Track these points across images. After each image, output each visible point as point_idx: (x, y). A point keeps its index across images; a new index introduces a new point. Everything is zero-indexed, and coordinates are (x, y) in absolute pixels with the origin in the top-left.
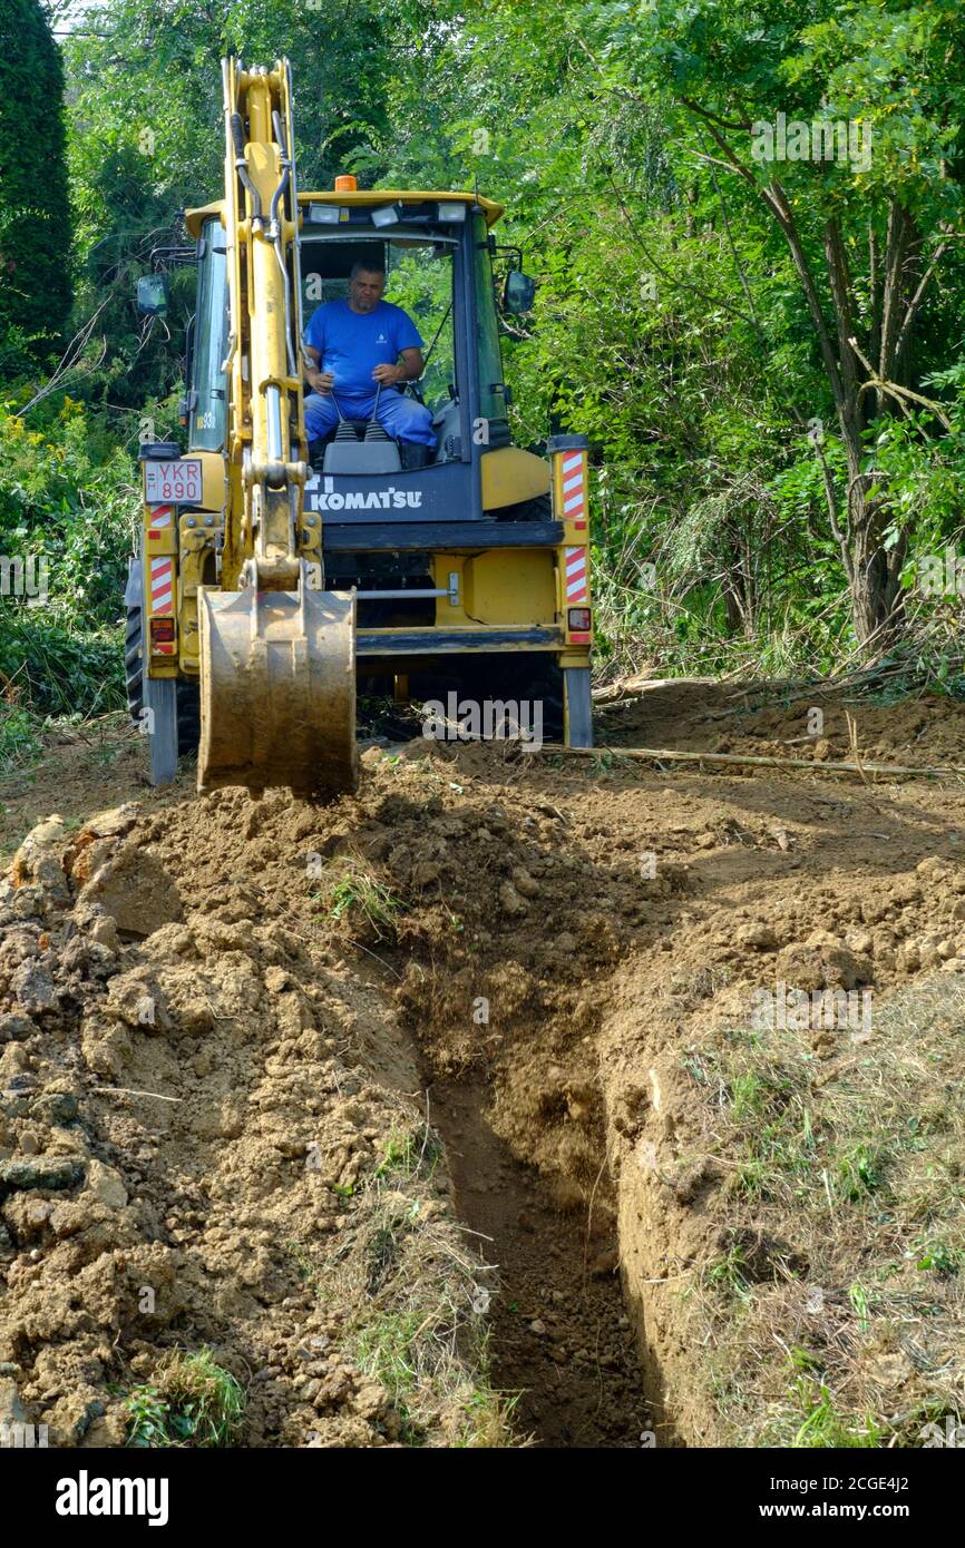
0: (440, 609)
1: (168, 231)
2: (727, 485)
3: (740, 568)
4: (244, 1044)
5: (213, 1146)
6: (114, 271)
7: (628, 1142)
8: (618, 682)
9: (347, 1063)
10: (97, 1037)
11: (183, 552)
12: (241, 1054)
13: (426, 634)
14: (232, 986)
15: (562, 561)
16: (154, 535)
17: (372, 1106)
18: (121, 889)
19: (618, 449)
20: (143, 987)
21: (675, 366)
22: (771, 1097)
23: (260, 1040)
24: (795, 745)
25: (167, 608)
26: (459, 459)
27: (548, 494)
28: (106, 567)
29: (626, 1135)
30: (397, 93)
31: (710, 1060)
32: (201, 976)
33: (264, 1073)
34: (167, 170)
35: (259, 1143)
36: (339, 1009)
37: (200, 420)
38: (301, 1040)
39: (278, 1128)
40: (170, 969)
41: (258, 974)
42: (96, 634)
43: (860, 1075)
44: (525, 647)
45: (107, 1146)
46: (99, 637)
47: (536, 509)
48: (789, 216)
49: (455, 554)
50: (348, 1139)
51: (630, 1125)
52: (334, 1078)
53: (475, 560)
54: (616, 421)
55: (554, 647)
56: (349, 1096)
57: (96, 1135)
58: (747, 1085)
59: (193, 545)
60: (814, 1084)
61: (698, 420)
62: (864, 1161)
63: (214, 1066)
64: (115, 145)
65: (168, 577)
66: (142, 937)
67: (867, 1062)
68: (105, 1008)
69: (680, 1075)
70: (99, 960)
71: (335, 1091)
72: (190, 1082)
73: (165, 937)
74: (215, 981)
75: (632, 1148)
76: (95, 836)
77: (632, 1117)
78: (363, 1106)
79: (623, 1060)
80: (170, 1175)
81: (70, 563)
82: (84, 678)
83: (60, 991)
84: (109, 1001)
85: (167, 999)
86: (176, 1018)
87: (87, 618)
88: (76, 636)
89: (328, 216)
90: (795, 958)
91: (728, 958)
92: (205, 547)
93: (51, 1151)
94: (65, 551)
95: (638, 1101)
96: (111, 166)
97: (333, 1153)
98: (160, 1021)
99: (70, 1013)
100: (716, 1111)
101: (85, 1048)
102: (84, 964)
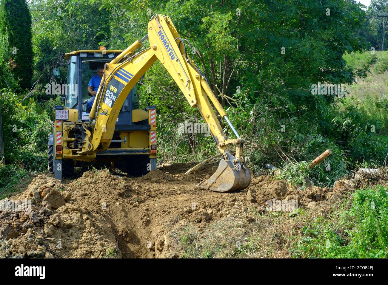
0: (122, 145)
1: (56, 58)
2: (189, 118)
3: (192, 138)
4: (78, 230)
5: (72, 251)
6: (43, 68)
7: (160, 253)
8: (163, 164)
9: (100, 234)
10: (47, 228)
11: (64, 130)
12: (78, 232)
13: (119, 150)
14: (76, 218)
15: (150, 134)
16: (57, 127)
17: (106, 243)
18: (52, 199)
19: (164, 110)
20: (57, 217)
21: (177, 91)
22: (189, 241)
23: (82, 229)
24: (202, 176)
25: (60, 143)
26: (127, 111)
27: (147, 119)
28: (42, 138)
29: (159, 251)
30: (113, 25)
31: (177, 233)
32: (69, 216)
33: (83, 236)
34: (56, 43)
35: (81, 250)
36: (99, 224)
37: (68, 101)
38: (90, 229)
39: (86, 247)
40: (62, 215)
41: (81, 216)
42: (39, 154)
43: (208, 237)
44: (142, 153)
45: (49, 250)
46: (40, 155)
47: (145, 122)
48: (202, 57)
49: (126, 132)
50: (100, 249)
51: (160, 249)
52: (98, 237)
53: (130, 134)
54: (163, 104)
55: (148, 153)
56: (100, 241)
57: (47, 248)
58: (184, 238)
59: (66, 129)
60: (198, 238)
61: (182, 104)
62: (208, 253)
63: (72, 235)
64: (44, 37)
65: (60, 136)
66: (56, 209)
67: (210, 234)
68: (49, 222)
69: (170, 237)
70: (48, 212)
71: (98, 240)
72: (67, 238)
73: (61, 209)
74: (72, 217)
75: (161, 254)
76: (46, 187)
77: (161, 247)
78: (103, 243)
79: (159, 236)
80: (63, 256)
81: (33, 137)
82: (37, 164)
83: (40, 218)
84: (50, 220)
85: (62, 221)
86: (64, 224)
87: (37, 150)
88: (35, 154)
89: (98, 55)
90: (196, 214)
91: (182, 214)
92: (69, 129)
93: (38, 250)
94: (32, 134)
95: (162, 244)
96: (42, 42)
97: (97, 252)
98: (61, 225)
99: (41, 223)
100: (178, 244)
101: (45, 230)
102: (45, 213)
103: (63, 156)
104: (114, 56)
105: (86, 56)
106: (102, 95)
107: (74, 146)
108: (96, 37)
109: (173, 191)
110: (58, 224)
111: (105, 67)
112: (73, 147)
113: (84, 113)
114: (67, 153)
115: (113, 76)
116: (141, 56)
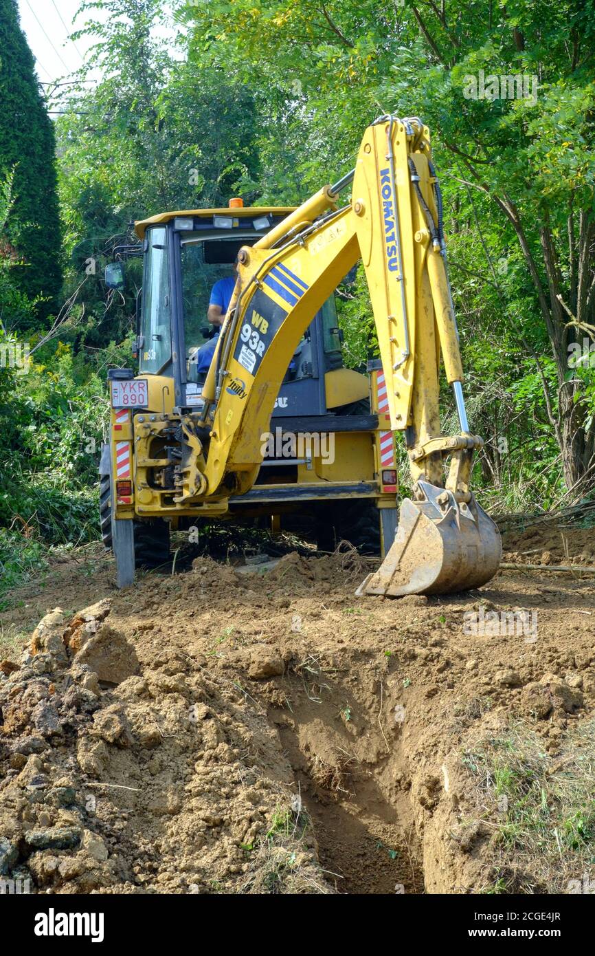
0: (300, 472)
1: (122, 236)
2: (481, 390)
3: (490, 442)
4: (181, 753)
5: (162, 819)
7: (428, 813)
9: (247, 764)
10: (87, 750)
11: (136, 439)
12: (179, 760)
13: (292, 488)
14: (173, 716)
15: (378, 440)
16: (118, 428)
17: (264, 792)
18: (100, 654)
20: (116, 717)
22: (520, 782)
23: (191, 750)
24: (528, 555)
25: (126, 474)
26: (311, 376)
27: (368, 398)
28: (87, 450)
29: (427, 808)
30: (266, 146)
31: (480, 759)
32: (153, 710)
33: (195, 772)
34: (122, 197)
35: (192, 817)
36: (241, 730)
37: (146, 355)
38: (218, 750)
39: (204, 807)
40: (133, 705)
41: (189, 708)
42: (81, 493)
43: (577, 767)
44: (355, 496)
45: (94, 820)
46: (83, 494)
47: (360, 407)
48: (517, 218)
50: (249, 814)
51: (430, 801)
52: (240, 774)
55: (373, 495)
56: (249, 786)
57: (87, 814)
58: (504, 774)
59: (142, 434)
60: (547, 773)
61: (462, 349)
62: (581, 822)
63: (162, 768)
64: (89, 182)
65: (127, 455)
66: (114, 685)
67: (581, 758)
68: (92, 732)
69: (461, 768)
70: (87, 701)
71: (240, 782)
72: (147, 778)
73: (129, 685)
74: (162, 713)
75: (431, 817)
76: (83, 621)
77: (431, 797)
78: (258, 792)
79: (424, 760)
80: (135, 838)
81: (63, 447)
82: (74, 521)
83: (63, 721)
84: (94, 727)
85: (131, 724)
86: (137, 737)
87: (75, 482)
88: (68, 494)
89: (226, 224)
90: (533, 692)
91: (490, 692)
92: (150, 435)
93: (58, 824)
94: (60, 440)
95: (434, 786)
96: (86, 196)
97: (239, 822)
98: (127, 739)
99: (69, 735)
100: (485, 791)
101: (79, 758)
102: (78, 703)
103: (136, 510)
104: (268, 225)
105: (191, 227)
106: (232, 338)
107: (165, 481)
108: (223, 177)
109: (457, 612)
110: (120, 737)
111: (240, 257)
112: (163, 485)
113: (191, 388)
114: (147, 502)
115: (259, 285)
116: (327, 231)
